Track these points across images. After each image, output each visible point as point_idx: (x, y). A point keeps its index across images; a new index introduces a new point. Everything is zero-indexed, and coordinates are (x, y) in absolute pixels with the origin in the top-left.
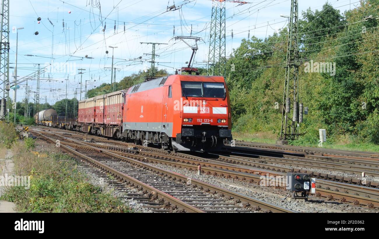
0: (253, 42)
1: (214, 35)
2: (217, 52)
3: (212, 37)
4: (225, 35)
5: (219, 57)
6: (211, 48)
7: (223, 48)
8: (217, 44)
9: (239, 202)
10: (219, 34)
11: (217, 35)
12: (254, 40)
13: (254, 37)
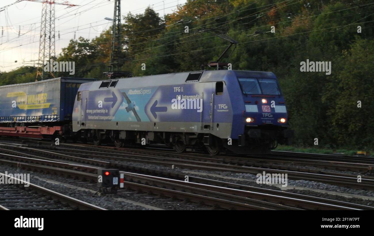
0: (80, 42)
1: (44, 36)
2: (47, 51)
3: (42, 37)
4: (54, 35)
5: (49, 57)
6: (42, 47)
7: (52, 47)
8: (47, 44)
9: (51, 199)
10: (49, 35)
11: (47, 36)
12: (81, 41)
13: (81, 37)
